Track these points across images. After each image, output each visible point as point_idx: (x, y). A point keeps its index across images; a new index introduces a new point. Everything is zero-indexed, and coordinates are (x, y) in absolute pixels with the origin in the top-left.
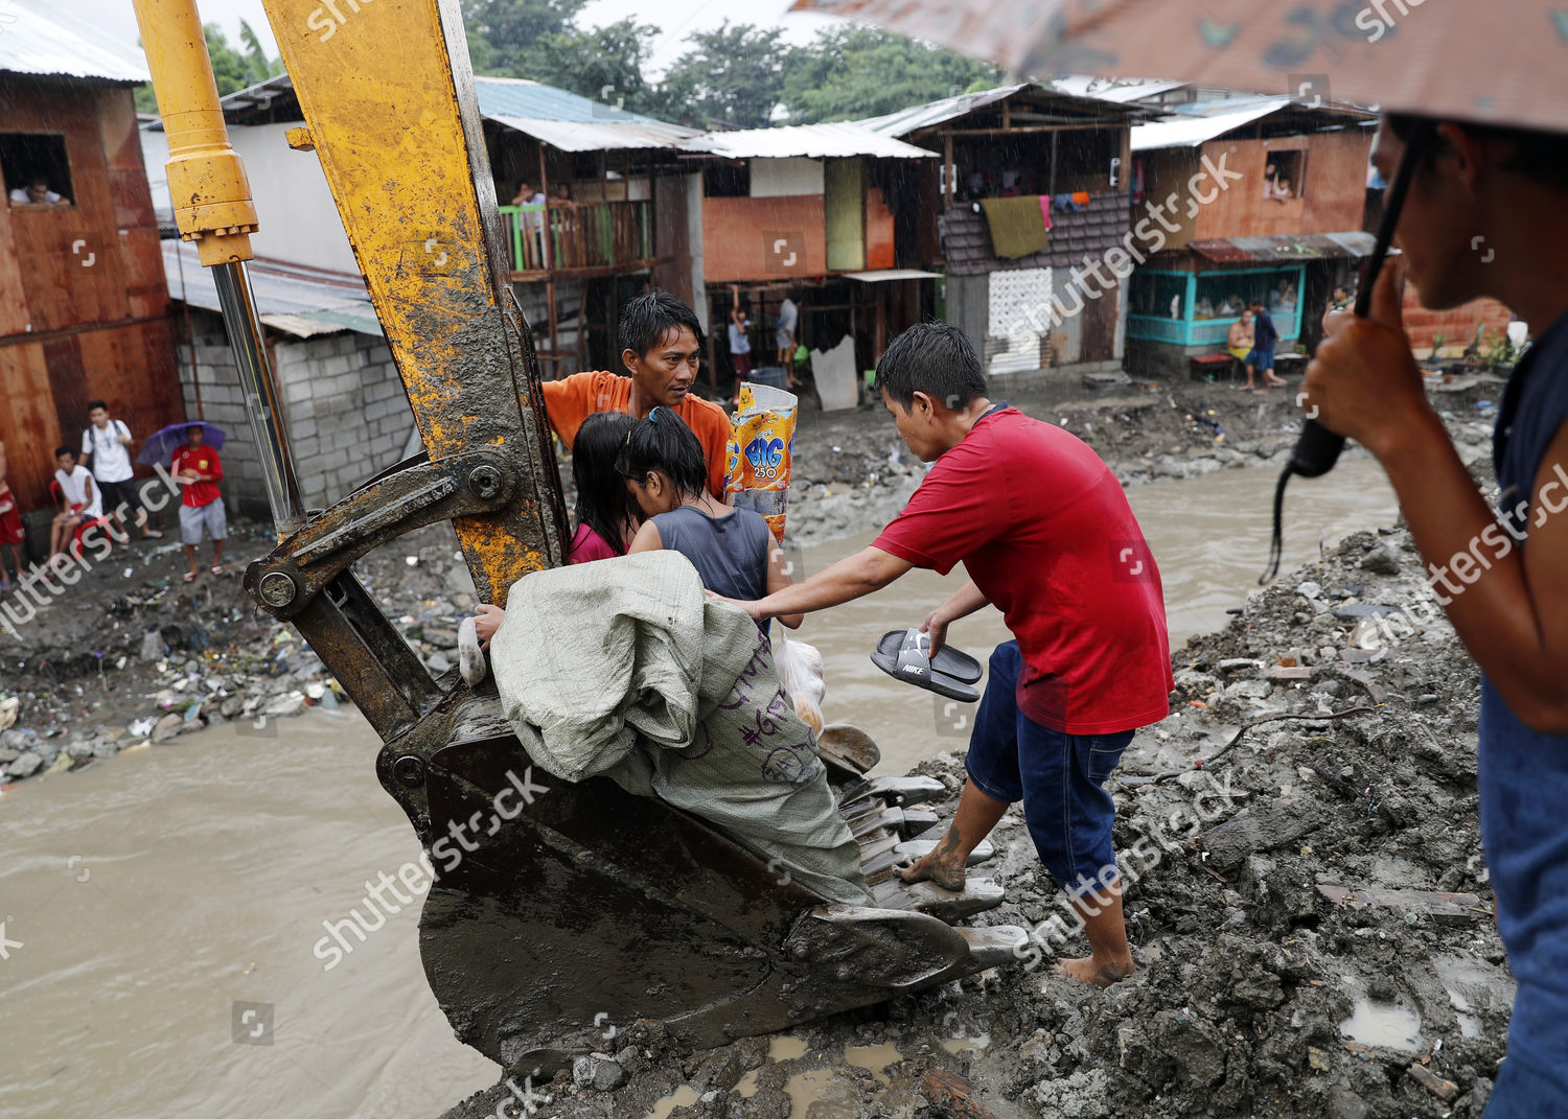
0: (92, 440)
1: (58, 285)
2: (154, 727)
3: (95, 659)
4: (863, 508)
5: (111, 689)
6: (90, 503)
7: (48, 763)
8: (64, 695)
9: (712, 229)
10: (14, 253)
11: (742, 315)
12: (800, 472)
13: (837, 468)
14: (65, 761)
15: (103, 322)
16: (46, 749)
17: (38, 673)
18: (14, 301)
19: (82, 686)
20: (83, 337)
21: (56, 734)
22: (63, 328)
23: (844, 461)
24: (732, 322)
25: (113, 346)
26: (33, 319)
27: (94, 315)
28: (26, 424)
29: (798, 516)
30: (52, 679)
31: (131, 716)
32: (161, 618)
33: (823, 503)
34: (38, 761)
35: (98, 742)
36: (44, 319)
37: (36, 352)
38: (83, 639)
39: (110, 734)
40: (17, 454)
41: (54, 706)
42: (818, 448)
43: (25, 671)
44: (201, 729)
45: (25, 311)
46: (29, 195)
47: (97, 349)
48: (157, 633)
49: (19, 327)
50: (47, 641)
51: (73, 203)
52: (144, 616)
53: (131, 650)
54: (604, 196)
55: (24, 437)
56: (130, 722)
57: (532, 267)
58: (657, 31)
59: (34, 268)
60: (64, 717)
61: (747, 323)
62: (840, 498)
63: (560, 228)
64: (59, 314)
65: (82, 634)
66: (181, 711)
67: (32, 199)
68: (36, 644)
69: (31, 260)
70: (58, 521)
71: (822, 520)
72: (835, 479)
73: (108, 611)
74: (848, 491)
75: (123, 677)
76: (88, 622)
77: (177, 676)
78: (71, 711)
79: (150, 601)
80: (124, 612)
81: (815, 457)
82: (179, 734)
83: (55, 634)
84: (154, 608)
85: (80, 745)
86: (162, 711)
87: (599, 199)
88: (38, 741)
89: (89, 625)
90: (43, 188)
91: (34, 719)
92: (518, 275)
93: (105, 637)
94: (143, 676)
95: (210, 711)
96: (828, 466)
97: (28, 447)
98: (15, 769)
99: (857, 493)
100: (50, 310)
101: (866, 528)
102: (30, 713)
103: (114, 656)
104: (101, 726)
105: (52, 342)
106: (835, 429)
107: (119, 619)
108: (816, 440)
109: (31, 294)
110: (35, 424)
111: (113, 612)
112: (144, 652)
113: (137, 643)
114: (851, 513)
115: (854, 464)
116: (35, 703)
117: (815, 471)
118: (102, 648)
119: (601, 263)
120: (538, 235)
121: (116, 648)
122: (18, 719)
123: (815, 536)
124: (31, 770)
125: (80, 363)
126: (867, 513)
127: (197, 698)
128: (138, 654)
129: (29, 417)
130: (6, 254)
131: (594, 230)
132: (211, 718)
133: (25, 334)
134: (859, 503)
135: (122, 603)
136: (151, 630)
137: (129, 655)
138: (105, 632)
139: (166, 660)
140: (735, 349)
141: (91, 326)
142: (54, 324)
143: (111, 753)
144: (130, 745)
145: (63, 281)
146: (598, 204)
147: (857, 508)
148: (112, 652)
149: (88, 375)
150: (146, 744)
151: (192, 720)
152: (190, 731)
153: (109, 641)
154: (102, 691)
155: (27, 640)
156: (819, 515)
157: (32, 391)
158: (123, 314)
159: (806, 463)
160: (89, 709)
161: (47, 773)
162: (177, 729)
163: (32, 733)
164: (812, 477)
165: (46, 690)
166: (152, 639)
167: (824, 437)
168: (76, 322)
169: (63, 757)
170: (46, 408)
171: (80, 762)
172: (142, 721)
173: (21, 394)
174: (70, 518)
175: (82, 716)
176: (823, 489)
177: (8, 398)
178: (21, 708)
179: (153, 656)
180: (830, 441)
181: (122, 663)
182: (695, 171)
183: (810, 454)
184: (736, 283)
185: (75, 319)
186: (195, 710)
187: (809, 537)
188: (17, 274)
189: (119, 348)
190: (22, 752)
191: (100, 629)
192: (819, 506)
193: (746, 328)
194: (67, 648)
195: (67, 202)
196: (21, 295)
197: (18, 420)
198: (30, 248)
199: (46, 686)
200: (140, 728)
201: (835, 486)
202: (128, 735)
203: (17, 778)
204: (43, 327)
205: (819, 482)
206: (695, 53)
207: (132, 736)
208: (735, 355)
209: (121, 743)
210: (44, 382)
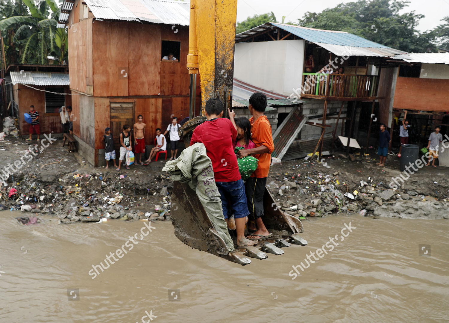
0: (170, 128)
1: (170, 83)
2: (151, 215)
3: (147, 191)
4: (439, 209)
5: (148, 201)
6: (162, 145)
7: (121, 217)
8: (136, 199)
9: (400, 89)
10: (160, 73)
11: (407, 122)
12: (415, 188)
13: (433, 190)
14: (125, 218)
15: (180, 95)
16: (122, 212)
17: (132, 191)
18: (157, 86)
19: (142, 197)
20: (174, 99)
21: (128, 209)
22: (169, 95)
23: (438, 188)
24: (402, 125)
25: (182, 102)
26: (161, 92)
27: (178, 93)
28: (153, 121)
29: (405, 205)
30: (135, 193)
31: (147, 210)
32: (169, 183)
33: (419, 203)
34: (119, 215)
35: (136, 215)
36: (164, 92)
37: (160, 101)
38: (146, 184)
39: (139, 214)
40: (148, 128)
41: (132, 201)
42: (427, 180)
43: (129, 189)
44: (163, 220)
45: (159, 89)
46: (168, 58)
47: (177, 102)
48: (166, 188)
49: (157, 94)
50: (137, 182)
51: (179, 61)
52: (164, 182)
53: (158, 191)
54: (356, 73)
55: (151, 124)
56: (146, 212)
57: (321, 94)
58: (423, 16)
59: (164, 78)
60: (132, 205)
61: (409, 126)
62: (429, 203)
63: (334, 82)
64: (168, 91)
65: (146, 183)
66: (159, 213)
67: (169, 59)
68: (134, 182)
69: (164, 76)
70: (153, 149)
71: (417, 210)
72: (430, 195)
73: (156, 178)
74: (435, 201)
75: (152, 198)
76: (149, 179)
77: (166, 202)
78: (134, 204)
79: (168, 178)
80: (159, 179)
81: (424, 184)
82: (157, 220)
83: (139, 181)
84: (168, 180)
85: (131, 214)
86: (155, 211)
87: (354, 73)
88: (122, 210)
89: (149, 180)
90: (172, 56)
91: (125, 203)
92: (315, 97)
93: (152, 185)
94: (158, 199)
95: (167, 215)
96: (430, 188)
97: (152, 127)
98: (113, 216)
99: (438, 202)
100: (166, 90)
101: (439, 218)
102: (124, 201)
103: (153, 191)
104: (138, 211)
105: (165, 99)
106: (439, 174)
107: (158, 181)
108: (428, 177)
109: (162, 84)
110: (155, 121)
111: (157, 178)
112: (161, 192)
113: (160, 189)
114: (433, 210)
115: (443, 190)
116: (127, 199)
117: (422, 189)
118: (150, 188)
119: (350, 96)
120: (325, 83)
121: (154, 189)
122: (121, 202)
123: (411, 215)
124: (116, 217)
125: (171, 106)
126: (441, 212)
127: (165, 210)
128: (160, 193)
129: (154, 119)
130: (158, 73)
131: (349, 84)
132: (167, 218)
133: (158, 95)
134: (437, 207)
135: (160, 176)
136: (165, 187)
137: (157, 192)
138: (153, 184)
139: (166, 196)
140: (401, 135)
141: (177, 96)
142: (166, 94)
143: (137, 219)
144: (143, 218)
145: (171, 82)
146: (353, 75)
147: (436, 209)
148: (153, 190)
149: (173, 110)
150: (147, 220)
151: (161, 216)
152: (160, 220)
153: (153, 187)
154: (146, 201)
155: (132, 181)
156: (416, 207)
157: (156, 112)
158: (187, 94)
159: (419, 185)
160: (139, 205)
161: (120, 219)
162: (156, 218)
163: (122, 207)
164: (419, 191)
165: (132, 196)
166: (164, 189)
167: (432, 176)
168: (173, 94)
169: (125, 216)
170: (159, 117)
171: (129, 219)
172: (149, 213)
173: (153, 112)
174: (156, 149)
175: (136, 206)
176: (423, 197)
177: (150, 112)
178: (123, 199)
179: (163, 194)
180: (434, 179)
181: (154, 194)
182: (397, 66)
183: (422, 182)
184: (406, 110)
185: (172, 93)
186: (163, 214)
187: (409, 215)
188: (159, 79)
189: (183, 103)
190: (117, 211)
191: (152, 182)
192: (417, 203)
193: (408, 127)
194: (141, 186)
195: (178, 60)
196: (159, 84)
197: (151, 119)
198: (164, 72)
199: (132, 195)
200: (148, 214)
201: (429, 197)
202: (144, 215)
203: (112, 218)
204: (163, 94)
205: (423, 194)
206: (445, 25)
207: (145, 216)
208: (401, 137)
209: (141, 217)
210: (160, 110)
